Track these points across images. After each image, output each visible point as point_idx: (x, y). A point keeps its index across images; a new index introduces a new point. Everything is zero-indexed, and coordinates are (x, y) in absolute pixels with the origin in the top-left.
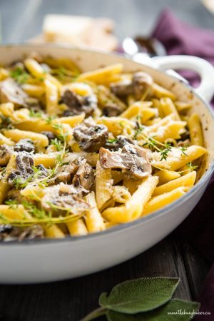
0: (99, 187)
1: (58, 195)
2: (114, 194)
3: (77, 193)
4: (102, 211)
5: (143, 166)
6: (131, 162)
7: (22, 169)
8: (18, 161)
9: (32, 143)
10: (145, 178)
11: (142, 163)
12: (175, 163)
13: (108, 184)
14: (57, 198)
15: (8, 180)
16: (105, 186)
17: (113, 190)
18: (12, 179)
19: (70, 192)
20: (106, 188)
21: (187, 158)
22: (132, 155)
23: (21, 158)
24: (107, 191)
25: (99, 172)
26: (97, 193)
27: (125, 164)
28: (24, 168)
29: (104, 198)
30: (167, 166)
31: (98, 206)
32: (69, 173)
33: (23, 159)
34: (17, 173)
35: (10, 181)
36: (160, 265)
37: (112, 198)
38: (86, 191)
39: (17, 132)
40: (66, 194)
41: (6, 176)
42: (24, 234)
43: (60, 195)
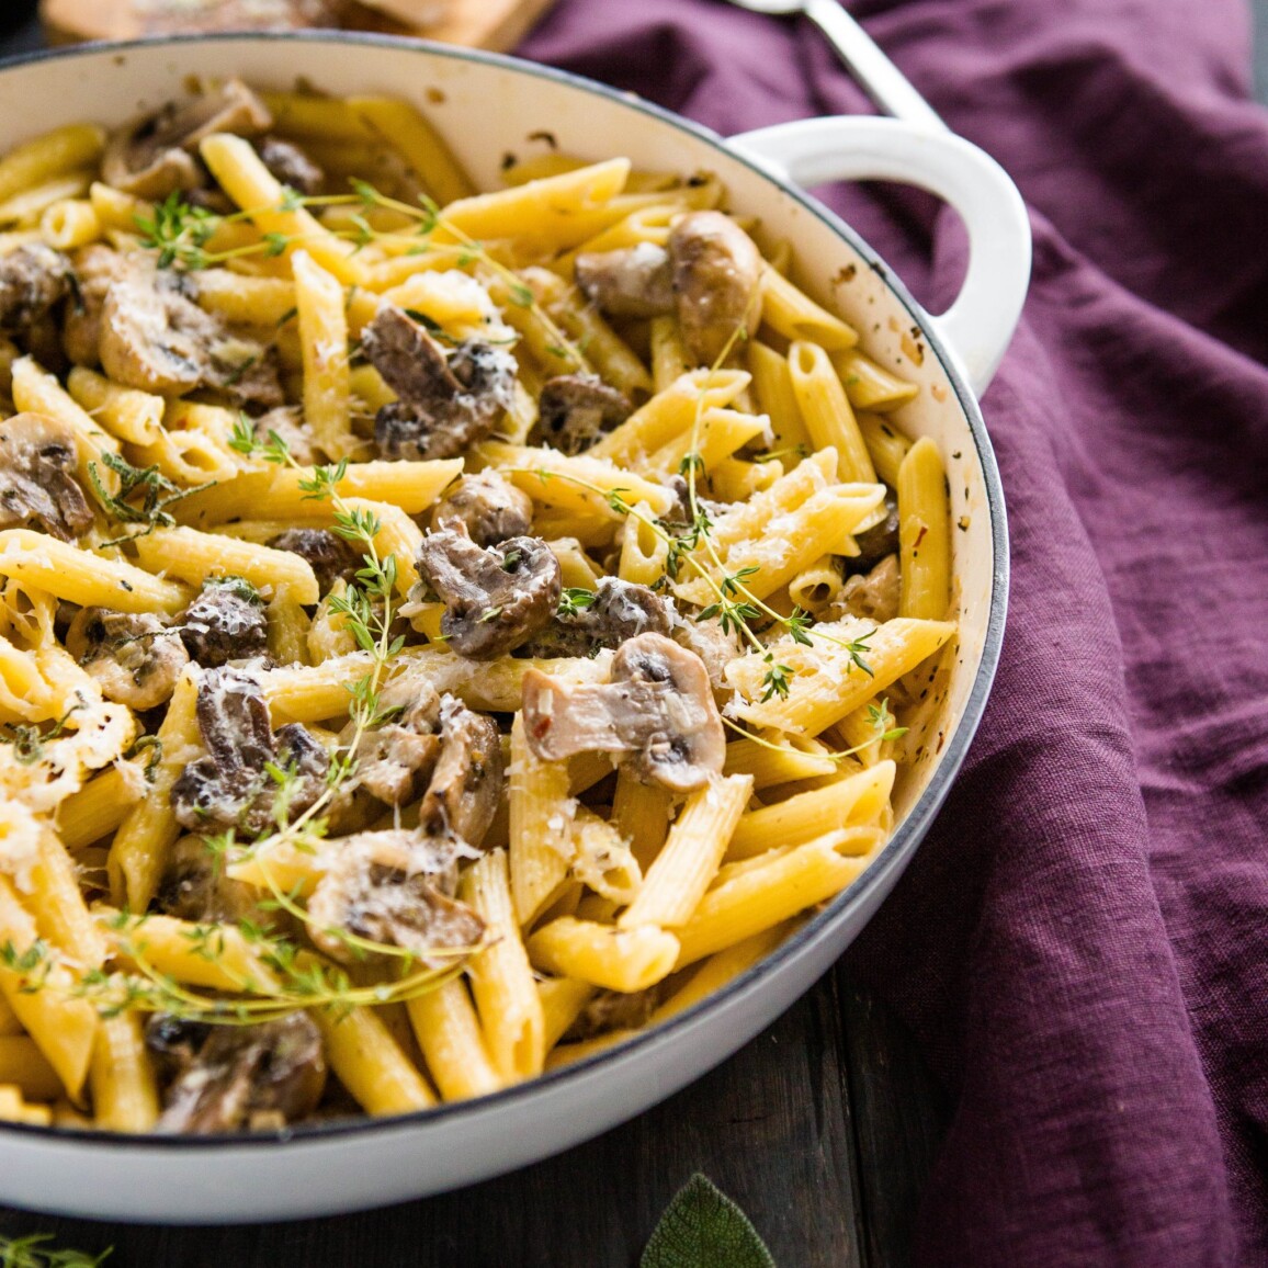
0: (522, 833)
1: (366, 882)
2: (578, 864)
3: (436, 869)
4: (531, 930)
5: (693, 734)
6: (643, 719)
7: (223, 751)
8: (204, 713)
9: (254, 601)
10: (699, 789)
11: (688, 722)
12: (819, 708)
13: (556, 823)
14: (364, 897)
15: (173, 802)
16: (543, 828)
17: (576, 839)
18: (189, 802)
19: (411, 870)
20: (549, 841)
21: (868, 682)
22: (648, 687)
23: (218, 697)
24: (552, 852)
25: (522, 767)
26: (515, 855)
27: (620, 732)
28: (231, 743)
29: (540, 882)
30: (786, 725)
31: (516, 913)
32: (405, 773)
33: (226, 703)
34: (208, 771)
35: (184, 811)
36: (755, 1086)
37: (570, 872)
38: (471, 853)
39: (185, 542)
40: (399, 877)
41: (165, 779)
42: (251, 1056)
43: (376, 883)
